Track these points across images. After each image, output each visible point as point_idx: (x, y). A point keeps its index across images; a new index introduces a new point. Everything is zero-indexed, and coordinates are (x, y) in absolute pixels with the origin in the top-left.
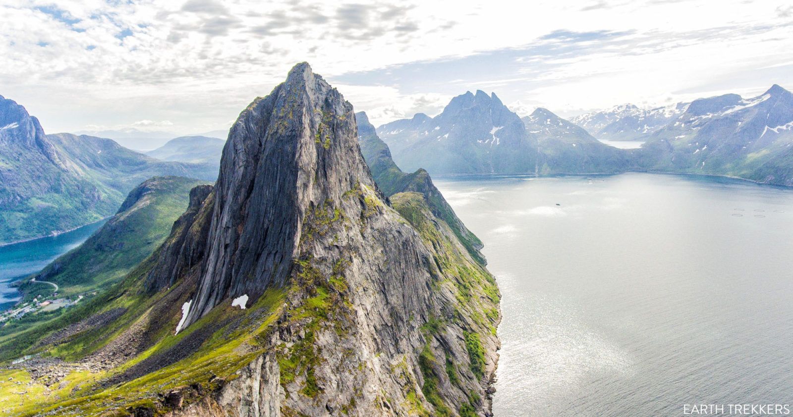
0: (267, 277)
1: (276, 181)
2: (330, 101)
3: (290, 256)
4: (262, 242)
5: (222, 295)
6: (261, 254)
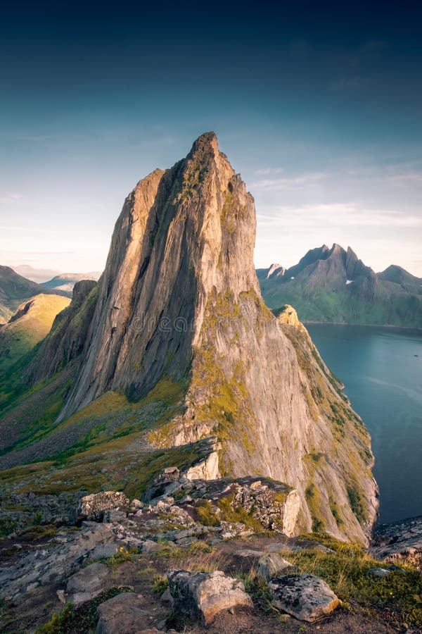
2: (234, 185)
3: (191, 343)
4: (155, 328)
5: (104, 387)
6: (152, 342)
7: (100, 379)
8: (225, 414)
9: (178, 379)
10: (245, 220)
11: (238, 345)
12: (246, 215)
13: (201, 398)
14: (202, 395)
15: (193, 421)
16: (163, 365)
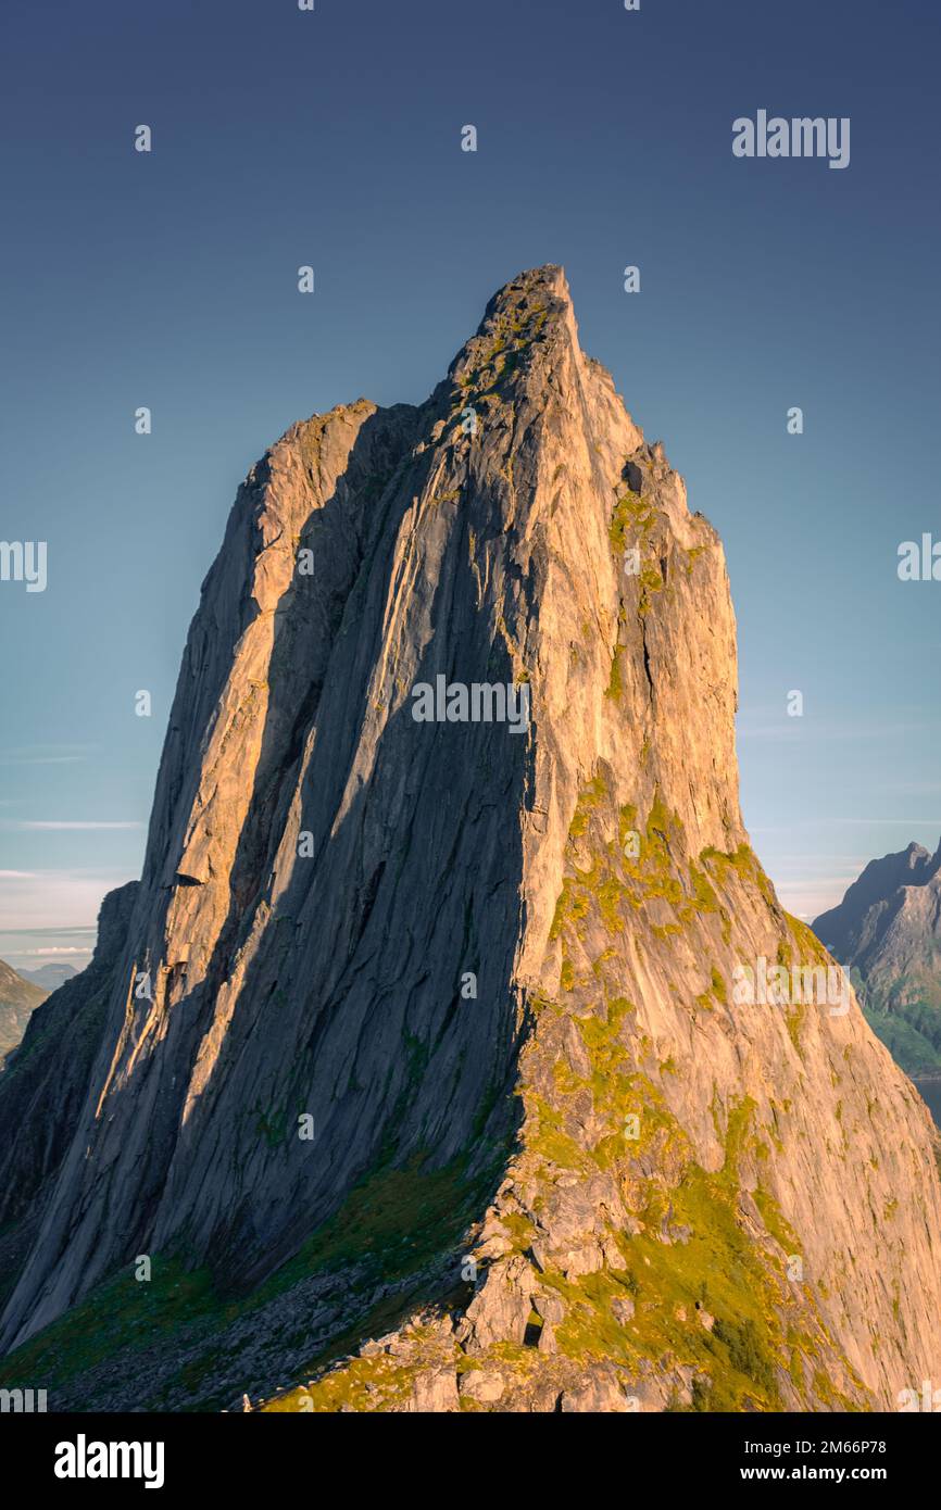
0: (367, 1119)
2: (645, 470)
3: (507, 968)
4: (346, 943)
5: (121, 1237)
6: (336, 1008)
7: (107, 1203)
8: (717, 1332)
9: (451, 1150)
10: (698, 590)
11: (729, 1028)
12: (697, 573)
13: (576, 1231)
14: (581, 1210)
15: (530, 1357)
16: (382, 1105)
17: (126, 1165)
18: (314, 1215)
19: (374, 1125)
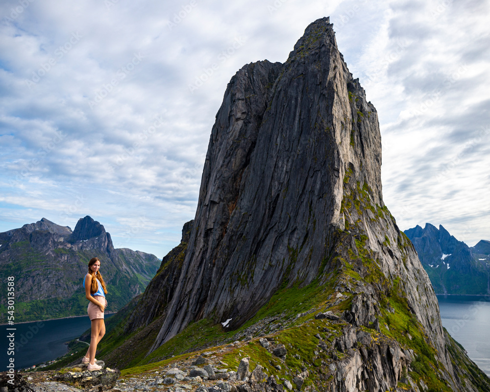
0: (276, 275)
1: (294, 119)
5: (194, 314)
6: (264, 240)
7: (188, 304)
10: (371, 123)
12: (371, 118)
16: (282, 270)
17: (194, 292)
18: (259, 305)
19: (279, 276)
